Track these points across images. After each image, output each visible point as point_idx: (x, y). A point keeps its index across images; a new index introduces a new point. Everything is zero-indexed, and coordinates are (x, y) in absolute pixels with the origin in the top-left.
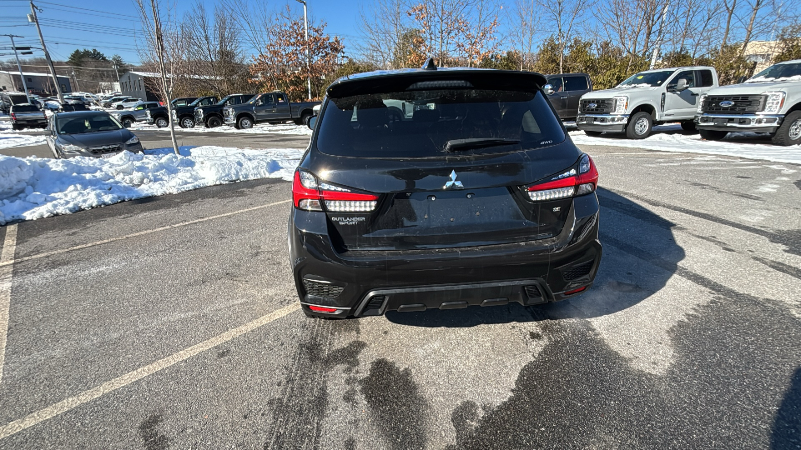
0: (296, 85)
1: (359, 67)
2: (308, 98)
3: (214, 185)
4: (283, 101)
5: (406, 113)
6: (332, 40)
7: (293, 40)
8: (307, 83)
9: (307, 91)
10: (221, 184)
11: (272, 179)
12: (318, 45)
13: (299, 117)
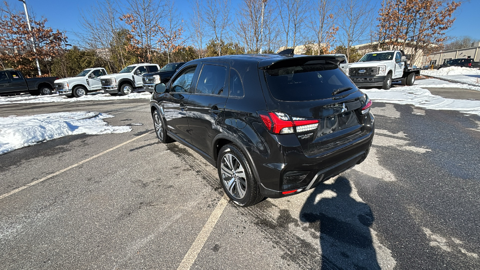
0: (23, 64)
1: (85, 52)
2: (38, 75)
3: (23, 148)
4: (17, 77)
5: (136, 82)
6: (55, 32)
7: (15, 30)
8: (36, 63)
9: (36, 69)
10: (29, 146)
11: (76, 135)
12: (42, 35)
13: (36, 89)
